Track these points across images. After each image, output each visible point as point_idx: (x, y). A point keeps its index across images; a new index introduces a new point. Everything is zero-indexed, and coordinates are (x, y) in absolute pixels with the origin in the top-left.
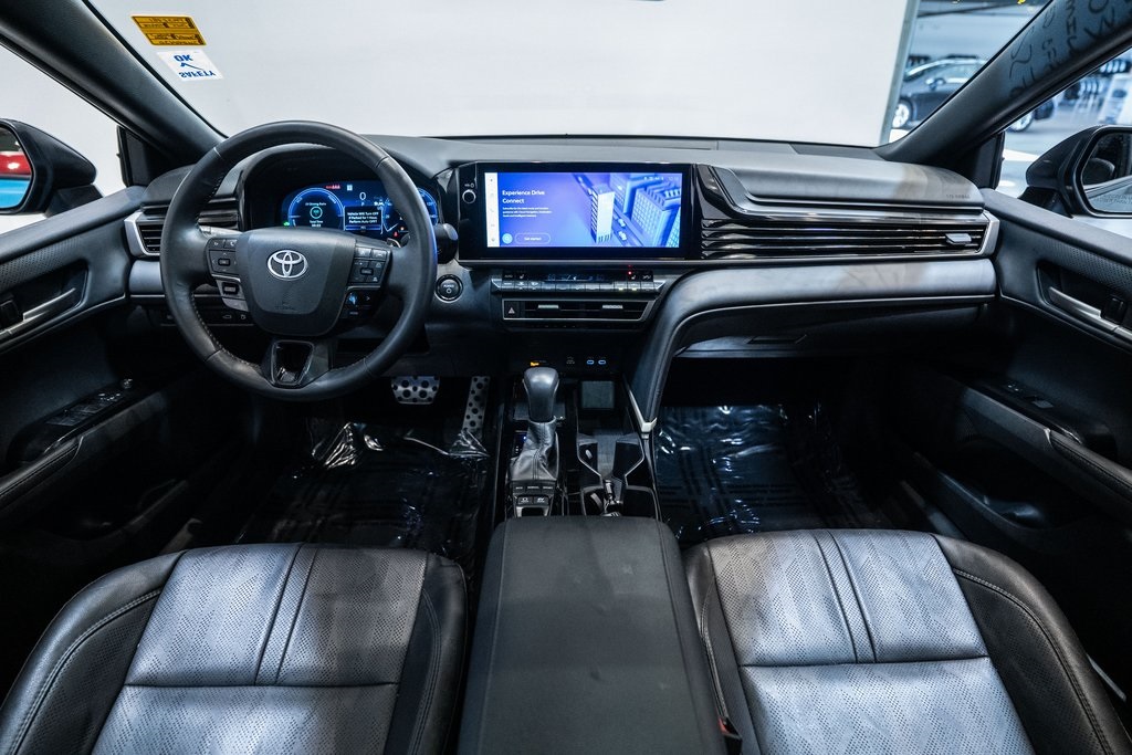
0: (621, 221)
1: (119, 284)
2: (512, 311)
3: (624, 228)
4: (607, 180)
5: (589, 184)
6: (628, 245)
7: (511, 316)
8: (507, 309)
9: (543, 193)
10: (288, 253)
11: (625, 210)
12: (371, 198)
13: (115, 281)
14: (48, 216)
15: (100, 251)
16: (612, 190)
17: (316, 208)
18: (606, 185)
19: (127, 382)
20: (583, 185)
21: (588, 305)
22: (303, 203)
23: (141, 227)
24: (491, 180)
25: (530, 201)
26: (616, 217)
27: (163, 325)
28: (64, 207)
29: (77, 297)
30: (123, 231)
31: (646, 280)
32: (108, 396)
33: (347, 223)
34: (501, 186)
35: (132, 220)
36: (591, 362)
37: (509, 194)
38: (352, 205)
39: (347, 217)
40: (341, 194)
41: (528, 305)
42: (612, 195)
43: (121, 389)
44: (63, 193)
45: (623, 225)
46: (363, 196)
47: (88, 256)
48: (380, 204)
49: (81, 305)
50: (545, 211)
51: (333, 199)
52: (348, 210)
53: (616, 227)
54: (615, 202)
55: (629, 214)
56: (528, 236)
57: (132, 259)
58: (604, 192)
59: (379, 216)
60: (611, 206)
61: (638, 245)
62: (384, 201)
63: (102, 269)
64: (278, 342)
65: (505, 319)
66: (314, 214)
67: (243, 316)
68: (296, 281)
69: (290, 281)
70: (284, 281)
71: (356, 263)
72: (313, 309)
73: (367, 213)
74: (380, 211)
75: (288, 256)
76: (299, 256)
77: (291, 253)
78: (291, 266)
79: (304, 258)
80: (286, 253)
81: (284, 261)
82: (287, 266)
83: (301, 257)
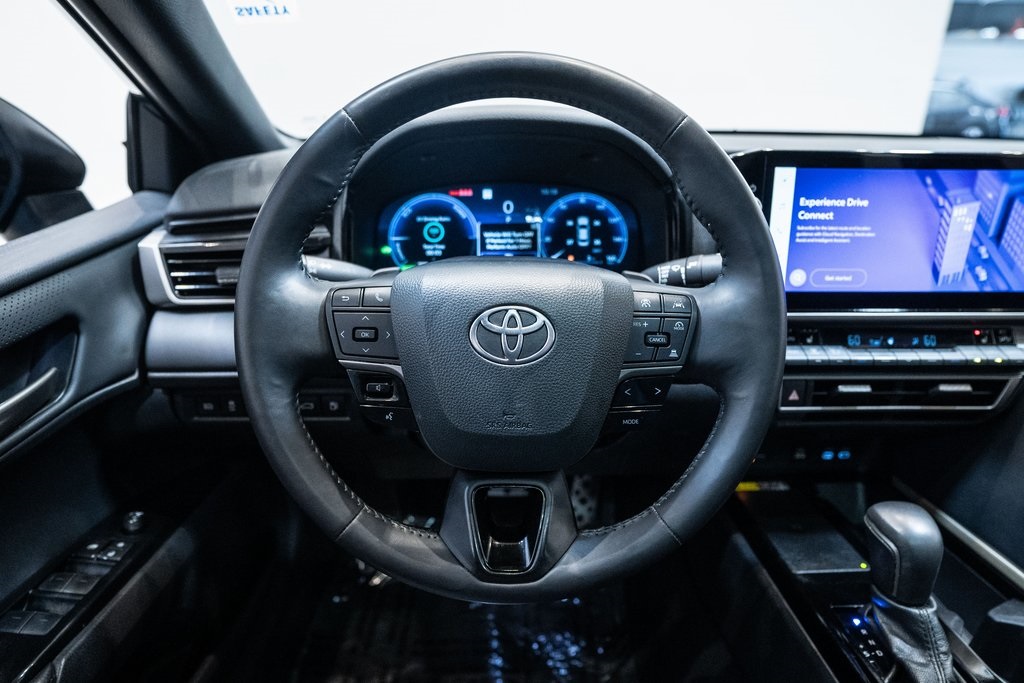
0: (983, 250)
1: (130, 355)
2: (794, 396)
3: (985, 261)
4: (971, 184)
5: (942, 189)
6: (988, 289)
7: (794, 403)
8: (787, 393)
9: (865, 203)
10: (512, 311)
11: (992, 231)
12: (520, 210)
13: (124, 350)
14: (10, 239)
15: (100, 298)
16: (977, 199)
17: (435, 224)
18: (967, 191)
19: (135, 519)
20: (932, 190)
21: (908, 384)
22: (412, 217)
23: (167, 255)
24: (785, 179)
25: (843, 217)
26: (976, 243)
27: (196, 418)
28: (35, 224)
29: (59, 384)
30: (135, 262)
31: (1005, 343)
32: (103, 549)
33: (483, 248)
34: (799, 192)
35: (153, 245)
36: (828, 456)
37: (811, 203)
38: (492, 220)
39: (483, 239)
40: (474, 203)
41: (819, 384)
42: (976, 206)
43: (124, 533)
44: (35, 202)
45: (985, 256)
46: (508, 207)
47: (81, 309)
48: (534, 219)
49: (64, 398)
50: (864, 231)
51: (462, 211)
52: (485, 228)
53: (973, 260)
54: (980, 219)
55: (998, 237)
56: (831, 274)
57: (150, 309)
58: (963, 202)
59: (534, 239)
60: (969, 226)
61: (1003, 287)
62: (542, 216)
63: (101, 332)
64: (475, 485)
65: (783, 409)
66: (430, 235)
67: (334, 405)
68: (531, 368)
69: (518, 369)
70: (506, 368)
71: (636, 324)
72: (566, 423)
73: (515, 234)
74: (535, 231)
75: (513, 317)
76: (535, 316)
77: (518, 311)
78: (520, 338)
79: (547, 321)
80: (507, 311)
81: (504, 328)
82: (512, 337)
83: (541, 318)
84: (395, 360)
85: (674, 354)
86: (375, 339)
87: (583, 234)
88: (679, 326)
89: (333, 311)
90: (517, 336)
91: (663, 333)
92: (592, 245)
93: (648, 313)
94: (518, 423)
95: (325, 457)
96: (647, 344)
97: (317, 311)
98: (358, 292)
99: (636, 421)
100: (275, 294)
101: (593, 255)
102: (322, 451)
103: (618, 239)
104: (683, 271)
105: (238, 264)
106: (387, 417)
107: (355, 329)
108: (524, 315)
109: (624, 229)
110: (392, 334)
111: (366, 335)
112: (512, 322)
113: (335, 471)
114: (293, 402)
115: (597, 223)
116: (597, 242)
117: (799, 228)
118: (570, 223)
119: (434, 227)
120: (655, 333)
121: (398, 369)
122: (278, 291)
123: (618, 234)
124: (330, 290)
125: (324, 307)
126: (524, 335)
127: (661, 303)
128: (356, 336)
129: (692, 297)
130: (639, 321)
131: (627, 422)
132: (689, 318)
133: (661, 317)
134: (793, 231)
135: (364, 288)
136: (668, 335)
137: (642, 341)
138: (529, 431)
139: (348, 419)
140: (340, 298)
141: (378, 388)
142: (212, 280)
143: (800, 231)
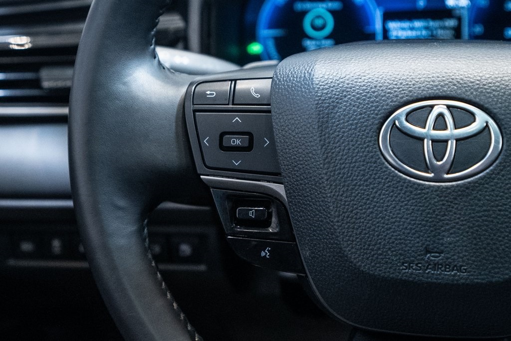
10: (440, 107)
17: (320, 13)
27: (11, 261)
38: (399, 5)
48: (458, 2)
52: (389, 17)
59: (458, 30)
66: (315, 28)
67: (186, 249)
68: (466, 187)
69: (447, 188)
73: (432, 23)
74: (459, 19)
75: (441, 115)
76: (473, 114)
77: (449, 107)
78: (451, 146)
79: (492, 123)
80: (432, 107)
81: (428, 130)
82: (440, 144)
83: (481, 118)
84: (275, 176)
86: (249, 148)
89: (195, 111)
90: (446, 141)
95: (179, 305)
97: (174, 111)
98: (226, 86)
100: (120, 88)
102: (176, 297)
105: (71, 63)
106: (263, 254)
107: (222, 135)
108: (456, 112)
110: (272, 139)
111: (238, 142)
112: (440, 123)
113: (193, 325)
114: (140, 230)
119: (319, 17)
121: (279, 189)
122: (125, 84)
124: (191, 84)
125: (183, 106)
126: (457, 140)
128: (224, 144)
135: (235, 80)
138: (462, 276)
139: (202, 268)
140: (204, 95)
141: (252, 214)
142: (36, 83)
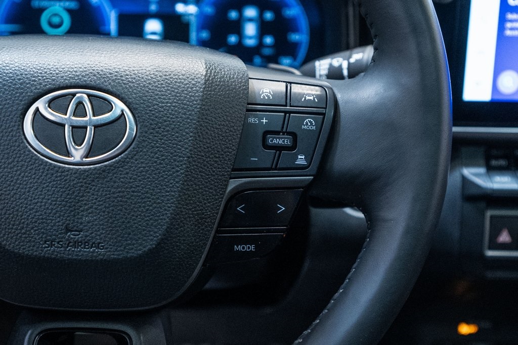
2: (504, 237)
7: (504, 247)
8: (495, 233)
10: (82, 95)
48: (187, 9)
62: (197, 4)
64: (39, 330)
65: (490, 253)
66: (52, 25)
69: (85, 171)
70: (69, 169)
71: (252, 120)
72: (150, 245)
75: (81, 103)
76: (109, 102)
77: (89, 96)
78: (90, 132)
79: (127, 111)
80: (74, 95)
81: (69, 117)
82: (80, 130)
83: (119, 106)
85: (301, 160)
87: (250, 29)
88: (309, 123)
90: (86, 128)
91: (289, 133)
92: (261, 45)
93: (269, 106)
94: (85, 243)
96: (266, 146)
99: (252, 248)
101: (262, 56)
103: (295, 37)
104: (345, 65)
108: (96, 101)
109: (304, 23)
112: (80, 110)
115: (269, 16)
116: (268, 40)
117: (510, 16)
118: (233, 15)
119: (56, 15)
120: (277, 133)
123: (296, 30)
126: (96, 127)
127: (288, 95)
129: (332, 89)
130: (255, 116)
131: (240, 248)
132: (324, 114)
133: (286, 112)
134: (502, 20)
136: (294, 135)
137: (260, 144)
138: (100, 253)
143: (511, 21)
